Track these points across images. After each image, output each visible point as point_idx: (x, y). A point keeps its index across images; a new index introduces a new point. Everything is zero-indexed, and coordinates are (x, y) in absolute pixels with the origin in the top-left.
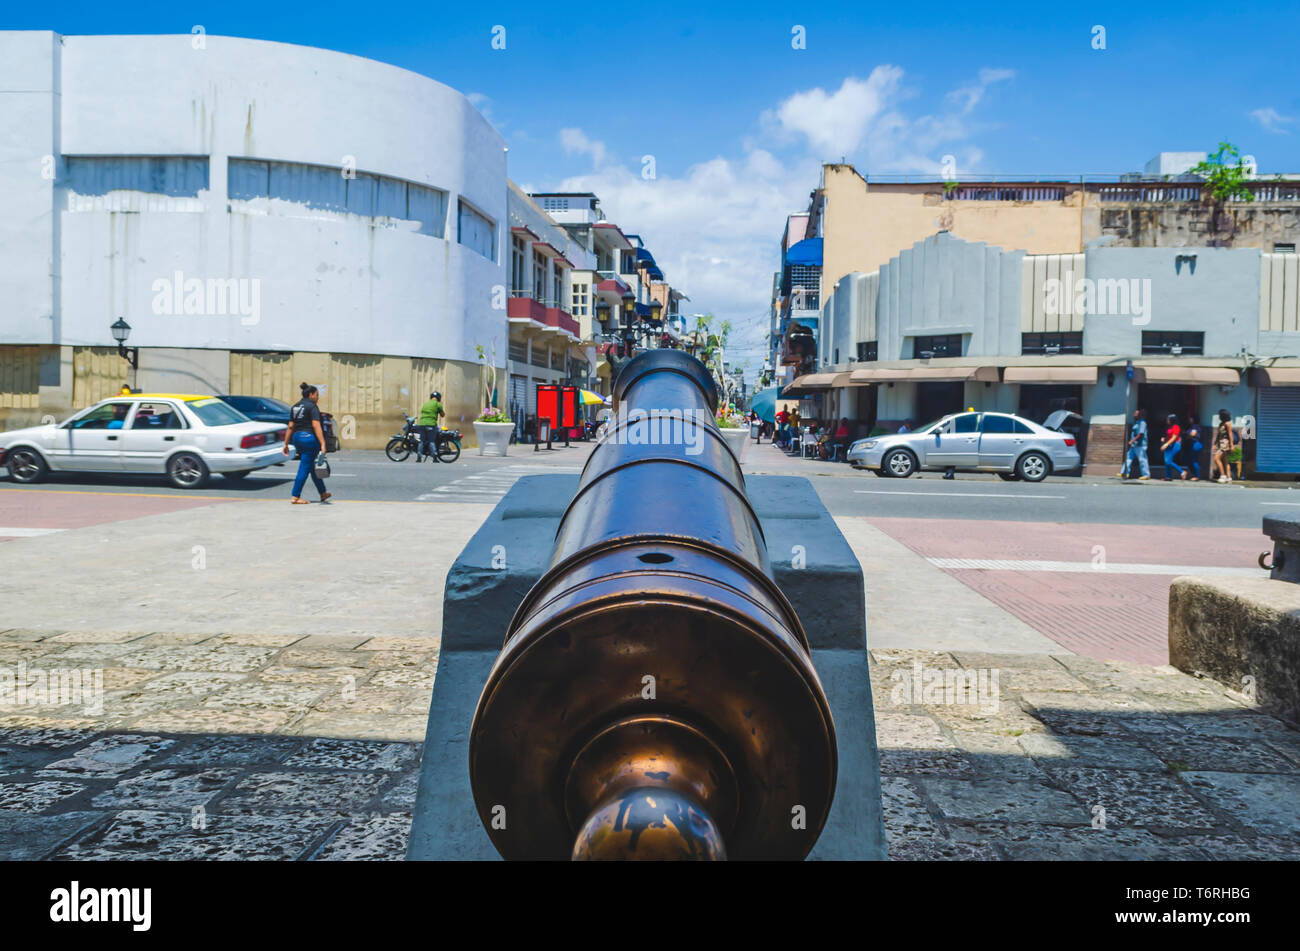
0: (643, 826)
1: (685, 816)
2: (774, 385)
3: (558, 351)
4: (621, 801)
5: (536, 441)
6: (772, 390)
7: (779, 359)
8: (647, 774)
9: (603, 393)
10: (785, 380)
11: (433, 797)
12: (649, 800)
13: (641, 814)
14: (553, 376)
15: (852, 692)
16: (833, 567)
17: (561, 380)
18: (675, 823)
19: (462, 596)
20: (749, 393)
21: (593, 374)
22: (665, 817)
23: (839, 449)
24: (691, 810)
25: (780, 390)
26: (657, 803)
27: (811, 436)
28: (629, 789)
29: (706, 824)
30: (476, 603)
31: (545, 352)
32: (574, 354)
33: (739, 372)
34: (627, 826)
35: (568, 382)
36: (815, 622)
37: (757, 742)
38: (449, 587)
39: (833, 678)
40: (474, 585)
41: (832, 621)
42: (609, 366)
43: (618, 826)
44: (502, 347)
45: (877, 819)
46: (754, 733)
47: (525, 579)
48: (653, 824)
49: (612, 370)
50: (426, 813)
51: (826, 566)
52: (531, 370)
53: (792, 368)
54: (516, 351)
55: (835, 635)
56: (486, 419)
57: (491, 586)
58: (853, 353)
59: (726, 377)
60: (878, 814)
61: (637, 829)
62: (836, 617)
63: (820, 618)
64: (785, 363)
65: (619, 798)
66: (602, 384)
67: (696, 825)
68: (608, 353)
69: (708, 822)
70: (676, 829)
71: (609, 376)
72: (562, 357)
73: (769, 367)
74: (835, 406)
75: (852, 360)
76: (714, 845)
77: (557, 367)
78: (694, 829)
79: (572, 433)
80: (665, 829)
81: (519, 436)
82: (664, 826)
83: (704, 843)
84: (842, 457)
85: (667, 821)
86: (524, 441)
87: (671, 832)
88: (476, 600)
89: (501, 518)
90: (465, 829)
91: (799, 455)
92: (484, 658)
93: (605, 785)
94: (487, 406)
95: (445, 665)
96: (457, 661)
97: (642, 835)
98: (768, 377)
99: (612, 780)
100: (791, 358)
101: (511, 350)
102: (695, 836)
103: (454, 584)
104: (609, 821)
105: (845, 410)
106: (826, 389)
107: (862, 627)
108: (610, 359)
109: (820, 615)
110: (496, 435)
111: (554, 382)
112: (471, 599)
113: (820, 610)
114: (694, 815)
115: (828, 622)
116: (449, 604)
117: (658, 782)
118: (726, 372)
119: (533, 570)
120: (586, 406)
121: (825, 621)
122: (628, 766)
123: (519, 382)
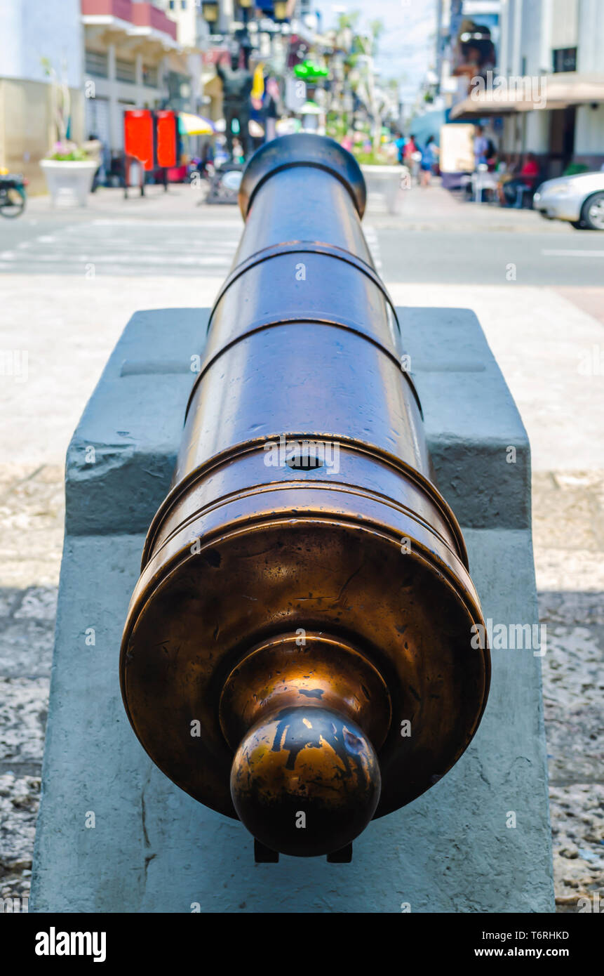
0: (301, 746)
1: (340, 735)
2: (440, 104)
3: (150, 61)
4: (278, 722)
5: (125, 184)
6: (436, 114)
7: (447, 68)
8: (302, 692)
9: (211, 119)
10: (455, 98)
11: (67, 692)
12: (305, 721)
13: (299, 736)
14: (145, 97)
15: (513, 576)
16: (498, 439)
17: (156, 102)
18: (330, 744)
19: (86, 475)
20: (407, 113)
21: (198, 92)
22: (321, 737)
23: (525, 193)
24: (345, 729)
25: (448, 111)
26: (312, 724)
27: (488, 175)
28: (284, 709)
29: (359, 742)
30: (101, 484)
31: (132, 63)
32: (170, 65)
33: (393, 84)
34: (285, 747)
35: (164, 104)
36: (477, 500)
37: (409, 654)
38: (70, 466)
39: (495, 562)
40: (98, 464)
41: (495, 499)
42: (218, 83)
43: (276, 746)
44: (75, 58)
45: (536, 709)
46: (406, 647)
47: (154, 457)
48: (309, 744)
49: (225, 89)
50: (61, 709)
51: (490, 438)
52: (115, 89)
53: (465, 80)
54: (95, 63)
55: (498, 514)
56: (58, 157)
57: (116, 464)
58: (546, 61)
59: (376, 93)
60: (537, 703)
61: (294, 750)
62: (499, 495)
63: (482, 495)
64: (456, 73)
65: (276, 720)
66: (211, 106)
67: (350, 743)
68: (217, 65)
69: (362, 740)
70: (332, 749)
71: (220, 95)
72: (154, 69)
73: (432, 78)
74: (520, 135)
75: (543, 72)
76: (368, 760)
77: (148, 81)
78: (348, 747)
79: (171, 175)
80: (321, 748)
81: (102, 178)
82: (321, 746)
83: (358, 760)
84: (527, 203)
85: (323, 741)
86: (108, 185)
87: (326, 751)
88: (101, 481)
89: (119, 373)
90: (103, 725)
91: (472, 200)
92: (113, 543)
93: (259, 702)
94: (59, 139)
95: (71, 552)
96: (83, 547)
97: (299, 754)
98: (432, 92)
99: (267, 699)
100: (463, 67)
101: (88, 62)
102: (350, 755)
103: (75, 463)
104: (268, 742)
105: (535, 141)
106: (509, 113)
107: (527, 505)
108: (221, 74)
109: (481, 492)
110: (70, 179)
111: (146, 105)
112: (95, 479)
113: (482, 487)
114: (348, 734)
115: (491, 500)
116: (71, 485)
117: (313, 701)
118: (376, 85)
119: (162, 446)
120: (189, 137)
121: (486, 499)
122: (282, 684)
123: (100, 106)
